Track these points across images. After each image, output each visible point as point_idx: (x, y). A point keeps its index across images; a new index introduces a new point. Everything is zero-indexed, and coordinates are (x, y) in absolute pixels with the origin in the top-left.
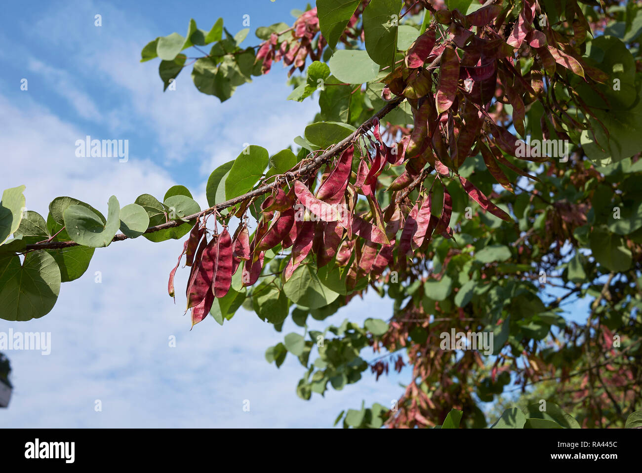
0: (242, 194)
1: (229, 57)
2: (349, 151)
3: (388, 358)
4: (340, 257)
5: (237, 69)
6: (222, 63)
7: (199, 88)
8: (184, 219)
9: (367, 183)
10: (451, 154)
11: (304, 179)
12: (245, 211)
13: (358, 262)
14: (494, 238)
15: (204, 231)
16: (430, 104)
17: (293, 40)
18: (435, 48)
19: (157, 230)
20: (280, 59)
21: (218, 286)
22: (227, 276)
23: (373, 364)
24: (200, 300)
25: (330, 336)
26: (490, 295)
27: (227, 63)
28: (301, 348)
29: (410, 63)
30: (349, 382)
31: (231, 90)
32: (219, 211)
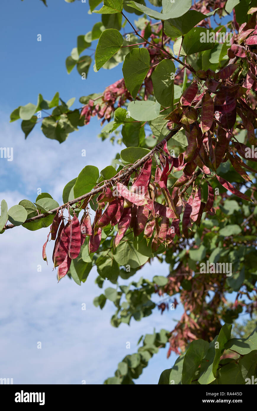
0: (84, 194)
1: (63, 116)
2: (149, 162)
3: (168, 300)
4: (147, 232)
5: (69, 123)
6: (59, 120)
7: (46, 135)
8: (49, 212)
9: (162, 180)
10: (211, 160)
11: (123, 181)
12: (87, 205)
13: (158, 234)
14: (230, 221)
15: (62, 218)
16: (197, 129)
17: (103, 103)
18: (197, 96)
19: (33, 220)
20: (95, 115)
21: (72, 252)
22: (77, 245)
23: (159, 304)
24: (62, 260)
25: (132, 288)
26: (230, 256)
27: (63, 120)
28: (115, 297)
29: (184, 103)
30: (144, 316)
31: (66, 136)
32: (71, 205)
